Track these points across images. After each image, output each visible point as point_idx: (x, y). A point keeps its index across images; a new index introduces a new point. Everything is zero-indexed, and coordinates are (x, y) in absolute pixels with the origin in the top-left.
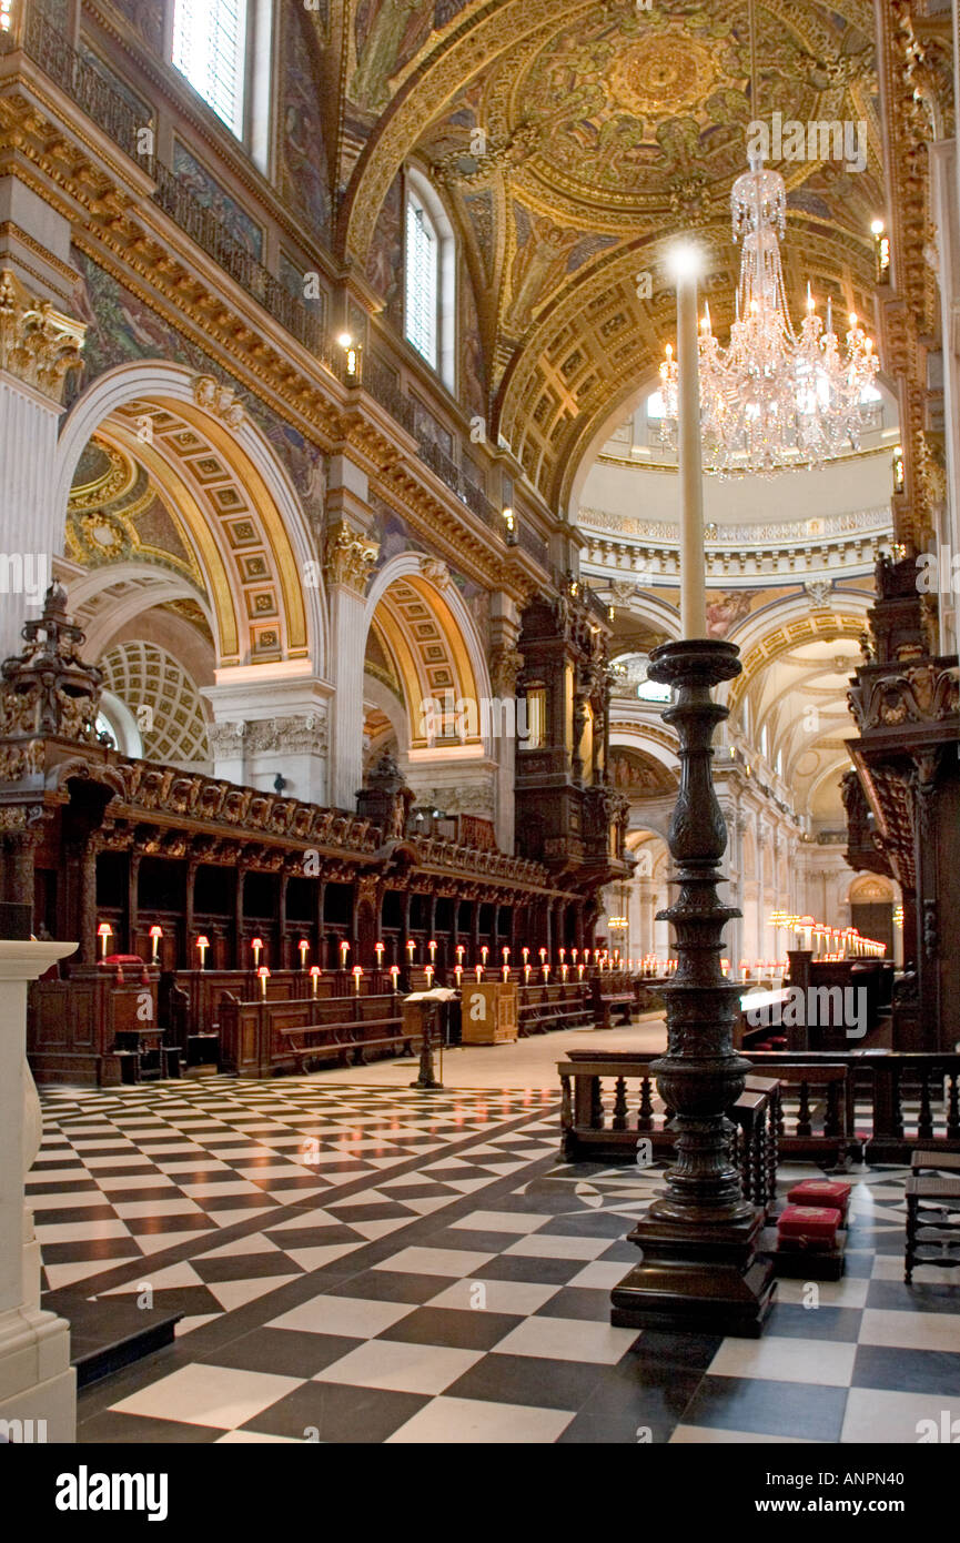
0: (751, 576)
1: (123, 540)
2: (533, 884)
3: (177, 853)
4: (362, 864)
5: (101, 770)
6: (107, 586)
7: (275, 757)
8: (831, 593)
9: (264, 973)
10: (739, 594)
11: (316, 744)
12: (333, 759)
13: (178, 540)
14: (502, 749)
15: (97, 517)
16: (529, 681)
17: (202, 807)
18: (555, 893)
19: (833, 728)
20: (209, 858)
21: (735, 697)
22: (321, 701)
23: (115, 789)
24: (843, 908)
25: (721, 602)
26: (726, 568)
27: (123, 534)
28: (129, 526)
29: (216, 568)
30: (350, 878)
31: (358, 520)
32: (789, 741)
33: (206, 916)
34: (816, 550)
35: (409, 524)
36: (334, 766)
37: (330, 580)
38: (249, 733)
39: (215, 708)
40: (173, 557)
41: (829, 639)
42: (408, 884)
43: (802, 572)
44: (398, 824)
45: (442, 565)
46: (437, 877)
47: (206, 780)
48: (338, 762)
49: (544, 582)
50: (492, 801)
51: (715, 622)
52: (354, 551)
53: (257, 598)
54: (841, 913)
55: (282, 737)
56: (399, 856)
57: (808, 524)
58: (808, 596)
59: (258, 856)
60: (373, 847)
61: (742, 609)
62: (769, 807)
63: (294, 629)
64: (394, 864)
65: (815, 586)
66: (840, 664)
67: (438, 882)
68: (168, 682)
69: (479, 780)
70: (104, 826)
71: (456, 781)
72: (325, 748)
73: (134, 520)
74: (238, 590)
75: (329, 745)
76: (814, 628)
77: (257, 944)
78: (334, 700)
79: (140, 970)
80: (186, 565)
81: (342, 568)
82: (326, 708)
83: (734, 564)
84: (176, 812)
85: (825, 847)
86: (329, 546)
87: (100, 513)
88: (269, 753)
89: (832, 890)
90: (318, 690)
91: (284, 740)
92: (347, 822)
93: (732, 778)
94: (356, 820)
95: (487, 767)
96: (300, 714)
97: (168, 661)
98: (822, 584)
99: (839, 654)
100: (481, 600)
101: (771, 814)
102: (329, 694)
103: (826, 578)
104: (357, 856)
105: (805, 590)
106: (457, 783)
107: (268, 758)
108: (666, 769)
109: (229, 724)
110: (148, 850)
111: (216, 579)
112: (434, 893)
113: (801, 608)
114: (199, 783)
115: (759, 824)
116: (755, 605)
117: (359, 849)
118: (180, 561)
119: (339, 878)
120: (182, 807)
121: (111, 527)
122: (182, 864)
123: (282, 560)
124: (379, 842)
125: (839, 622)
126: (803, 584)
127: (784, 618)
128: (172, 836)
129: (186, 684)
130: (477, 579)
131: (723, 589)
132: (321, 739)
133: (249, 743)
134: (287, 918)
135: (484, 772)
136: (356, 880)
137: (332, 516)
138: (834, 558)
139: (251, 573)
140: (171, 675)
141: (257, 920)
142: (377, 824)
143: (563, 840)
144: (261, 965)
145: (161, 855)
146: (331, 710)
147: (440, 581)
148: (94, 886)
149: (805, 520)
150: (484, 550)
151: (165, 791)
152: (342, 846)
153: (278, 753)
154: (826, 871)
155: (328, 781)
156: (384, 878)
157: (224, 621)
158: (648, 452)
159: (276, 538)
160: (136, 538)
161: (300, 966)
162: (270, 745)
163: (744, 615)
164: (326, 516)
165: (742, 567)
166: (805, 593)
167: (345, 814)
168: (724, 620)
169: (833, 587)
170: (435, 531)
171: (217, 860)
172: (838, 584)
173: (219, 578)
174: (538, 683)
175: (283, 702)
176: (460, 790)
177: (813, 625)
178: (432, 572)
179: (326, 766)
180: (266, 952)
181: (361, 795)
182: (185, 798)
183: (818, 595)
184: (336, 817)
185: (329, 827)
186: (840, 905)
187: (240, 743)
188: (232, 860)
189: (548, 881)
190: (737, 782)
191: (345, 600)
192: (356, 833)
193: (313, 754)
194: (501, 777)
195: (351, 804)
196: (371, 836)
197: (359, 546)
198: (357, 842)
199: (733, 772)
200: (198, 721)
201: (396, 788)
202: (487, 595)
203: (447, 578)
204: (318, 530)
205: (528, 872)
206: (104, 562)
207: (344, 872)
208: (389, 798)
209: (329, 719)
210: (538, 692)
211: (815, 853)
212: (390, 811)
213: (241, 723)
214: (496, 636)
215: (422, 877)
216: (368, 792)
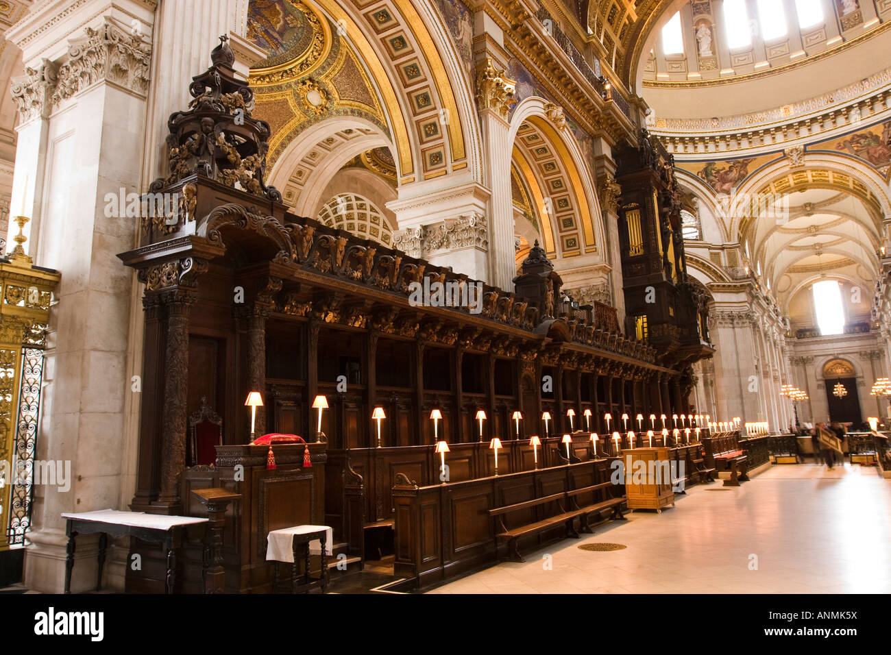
0: (745, 149)
1: (328, 99)
2: (646, 361)
3: (357, 325)
4: (524, 340)
5: (261, 220)
6: (320, 140)
7: (446, 254)
8: (804, 155)
9: (442, 447)
10: (739, 162)
11: (479, 240)
12: (493, 252)
13: (365, 90)
14: (613, 257)
15: (308, 83)
16: (627, 204)
17: (378, 277)
18: (662, 369)
19: (801, 258)
20: (390, 330)
21: (741, 235)
22: (481, 204)
23: (280, 245)
24: (821, 383)
25: (727, 169)
26: (728, 145)
27: (327, 94)
28: (331, 87)
29: (394, 105)
30: (514, 354)
31: (498, 62)
32: (772, 269)
33: (388, 389)
34: (790, 126)
35: (535, 77)
36: (494, 258)
37: (480, 106)
38: (425, 236)
39: (398, 219)
40: (363, 105)
41: (802, 189)
42: (559, 360)
43: (780, 142)
44: (550, 305)
45: (561, 109)
46: (582, 353)
47: (381, 250)
48: (497, 254)
49: (630, 130)
50: (610, 295)
51: (724, 183)
52: (498, 84)
53: (426, 126)
54: (819, 386)
55: (450, 236)
56: (553, 332)
57: (782, 110)
58: (788, 158)
59: (434, 328)
60: (531, 324)
61: (742, 172)
62: (769, 311)
63: (455, 147)
64: (550, 340)
65: (791, 152)
66: (808, 209)
67: (583, 358)
68: (373, 225)
69: (598, 280)
70: (270, 286)
71: (580, 283)
72: (486, 243)
73: (334, 80)
74: (411, 121)
75: (489, 241)
76: (792, 183)
77: (436, 415)
78: (491, 204)
79: (300, 452)
80: (372, 110)
81: (490, 97)
82: (485, 210)
83: (733, 143)
84: (352, 279)
85: (801, 340)
86: (479, 79)
87: (311, 79)
88: (442, 250)
89: (811, 370)
90: (478, 193)
91: (452, 238)
92: (511, 300)
93: (748, 290)
94: (516, 300)
95: (603, 269)
96: (463, 215)
97: (372, 209)
98: (797, 150)
99: (807, 202)
100: (587, 143)
101: (770, 317)
102: (486, 198)
103: (799, 144)
104: (521, 332)
105: (785, 155)
106: (582, 284)
107: (441, 255)
108: (703, 286)
109: (409, 230)
110: (328, 320)
111: (394, 114)
112: (578, 369)
113: (783, 167)
114: (373, 252)
115: (764, 323)
116: (751, 169)
117: (521, 327)
118: (368, 107)
119: (505, 354)
120: (357, 274)
121: (319, 89)
122: (363, 335)
123: (442, 91)
124: (537, 321)
125: (809, 177)
126: (783, 151)
127: (772, 176)
128: (349, 306)
129: (385, 226)
130: (584, 128)
131: (727, 160)
132: (482, 234)
133: (426, 244)
134: (463, 391)
135: (601, 274)
136: (518, 356)
137: (481, 57)
138: (804, 131)
139: (420, 107)
140: (374, 220)
141: (437, 392)
142: (534, 305)
143: (665, 325)
144: (440, 439)
145: (343, 327)
146: (490, 211)
147: (559, 123)
148: (263, 354)
149: (779, 108)
150: (587, 102)
151: (340, 256)
152: (507, 323)
153: (448, 250)
154: (804, 357)
155: (491, 267)
156: (541, 353)
157: (402, 148)
158: (668, 76)
159: (436, 72)
160: (337, 96)
161: (476, 438)
162: (442, 244)
163: (743, 176)
164: (474, 58)
165: (739, 144)
166: (785, 156)
167: (508, 295)
168: (731, 181)
169: (805, 150)
170: (552, 84)
171: (397, 333)
172: (809, 148)
173: (396, 114)
174: (633, 205)
175: (453, 206)
176: (584, 290)
177: (791, 180)
178: (554, 114)
179: (488, 259)
180: (446, 425)
181: (517, 281)
182: (360, 266)
183: (795, 157)
184: (500, 296)
185: (495, 305)
186: (817, 380)
187: (418, 245)
188: (411, 333)
189: (656, 359)
190: (750, 293)
191: (493, 124)
192: (517, 312)
193: (477, 248)
194: (614, 277)
195: (509, 287)
196: (529, 315)
197: (501, 81)
198: (518, 320)
199: (749, 285)
200: (386, 232)
201: (547, 273)
202: (590, 141)
203: (564, 121)
204: (469, 68)
205: (643, 352)
206: (317, 120)
207: (507, 348)
208: (542, 281)
209: (487, 218)
210: (634, 212)
211: (795, 345)
212: (543, 293)
213: (419, 228)
214: (600, 171)
215: (570, 353)
216: (524, 278)
